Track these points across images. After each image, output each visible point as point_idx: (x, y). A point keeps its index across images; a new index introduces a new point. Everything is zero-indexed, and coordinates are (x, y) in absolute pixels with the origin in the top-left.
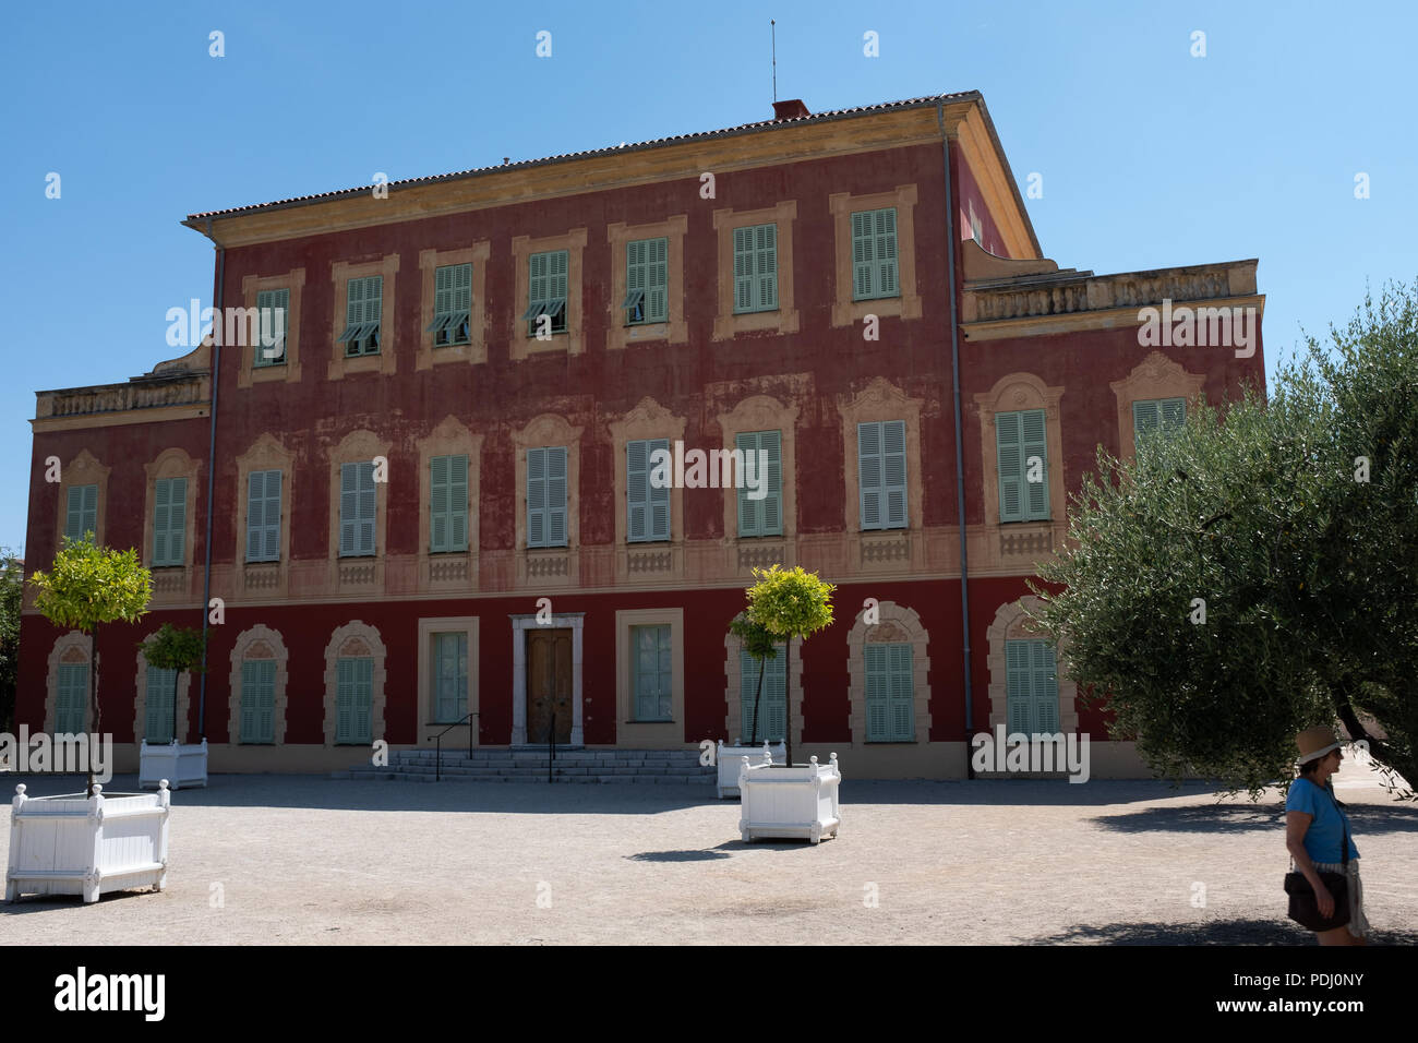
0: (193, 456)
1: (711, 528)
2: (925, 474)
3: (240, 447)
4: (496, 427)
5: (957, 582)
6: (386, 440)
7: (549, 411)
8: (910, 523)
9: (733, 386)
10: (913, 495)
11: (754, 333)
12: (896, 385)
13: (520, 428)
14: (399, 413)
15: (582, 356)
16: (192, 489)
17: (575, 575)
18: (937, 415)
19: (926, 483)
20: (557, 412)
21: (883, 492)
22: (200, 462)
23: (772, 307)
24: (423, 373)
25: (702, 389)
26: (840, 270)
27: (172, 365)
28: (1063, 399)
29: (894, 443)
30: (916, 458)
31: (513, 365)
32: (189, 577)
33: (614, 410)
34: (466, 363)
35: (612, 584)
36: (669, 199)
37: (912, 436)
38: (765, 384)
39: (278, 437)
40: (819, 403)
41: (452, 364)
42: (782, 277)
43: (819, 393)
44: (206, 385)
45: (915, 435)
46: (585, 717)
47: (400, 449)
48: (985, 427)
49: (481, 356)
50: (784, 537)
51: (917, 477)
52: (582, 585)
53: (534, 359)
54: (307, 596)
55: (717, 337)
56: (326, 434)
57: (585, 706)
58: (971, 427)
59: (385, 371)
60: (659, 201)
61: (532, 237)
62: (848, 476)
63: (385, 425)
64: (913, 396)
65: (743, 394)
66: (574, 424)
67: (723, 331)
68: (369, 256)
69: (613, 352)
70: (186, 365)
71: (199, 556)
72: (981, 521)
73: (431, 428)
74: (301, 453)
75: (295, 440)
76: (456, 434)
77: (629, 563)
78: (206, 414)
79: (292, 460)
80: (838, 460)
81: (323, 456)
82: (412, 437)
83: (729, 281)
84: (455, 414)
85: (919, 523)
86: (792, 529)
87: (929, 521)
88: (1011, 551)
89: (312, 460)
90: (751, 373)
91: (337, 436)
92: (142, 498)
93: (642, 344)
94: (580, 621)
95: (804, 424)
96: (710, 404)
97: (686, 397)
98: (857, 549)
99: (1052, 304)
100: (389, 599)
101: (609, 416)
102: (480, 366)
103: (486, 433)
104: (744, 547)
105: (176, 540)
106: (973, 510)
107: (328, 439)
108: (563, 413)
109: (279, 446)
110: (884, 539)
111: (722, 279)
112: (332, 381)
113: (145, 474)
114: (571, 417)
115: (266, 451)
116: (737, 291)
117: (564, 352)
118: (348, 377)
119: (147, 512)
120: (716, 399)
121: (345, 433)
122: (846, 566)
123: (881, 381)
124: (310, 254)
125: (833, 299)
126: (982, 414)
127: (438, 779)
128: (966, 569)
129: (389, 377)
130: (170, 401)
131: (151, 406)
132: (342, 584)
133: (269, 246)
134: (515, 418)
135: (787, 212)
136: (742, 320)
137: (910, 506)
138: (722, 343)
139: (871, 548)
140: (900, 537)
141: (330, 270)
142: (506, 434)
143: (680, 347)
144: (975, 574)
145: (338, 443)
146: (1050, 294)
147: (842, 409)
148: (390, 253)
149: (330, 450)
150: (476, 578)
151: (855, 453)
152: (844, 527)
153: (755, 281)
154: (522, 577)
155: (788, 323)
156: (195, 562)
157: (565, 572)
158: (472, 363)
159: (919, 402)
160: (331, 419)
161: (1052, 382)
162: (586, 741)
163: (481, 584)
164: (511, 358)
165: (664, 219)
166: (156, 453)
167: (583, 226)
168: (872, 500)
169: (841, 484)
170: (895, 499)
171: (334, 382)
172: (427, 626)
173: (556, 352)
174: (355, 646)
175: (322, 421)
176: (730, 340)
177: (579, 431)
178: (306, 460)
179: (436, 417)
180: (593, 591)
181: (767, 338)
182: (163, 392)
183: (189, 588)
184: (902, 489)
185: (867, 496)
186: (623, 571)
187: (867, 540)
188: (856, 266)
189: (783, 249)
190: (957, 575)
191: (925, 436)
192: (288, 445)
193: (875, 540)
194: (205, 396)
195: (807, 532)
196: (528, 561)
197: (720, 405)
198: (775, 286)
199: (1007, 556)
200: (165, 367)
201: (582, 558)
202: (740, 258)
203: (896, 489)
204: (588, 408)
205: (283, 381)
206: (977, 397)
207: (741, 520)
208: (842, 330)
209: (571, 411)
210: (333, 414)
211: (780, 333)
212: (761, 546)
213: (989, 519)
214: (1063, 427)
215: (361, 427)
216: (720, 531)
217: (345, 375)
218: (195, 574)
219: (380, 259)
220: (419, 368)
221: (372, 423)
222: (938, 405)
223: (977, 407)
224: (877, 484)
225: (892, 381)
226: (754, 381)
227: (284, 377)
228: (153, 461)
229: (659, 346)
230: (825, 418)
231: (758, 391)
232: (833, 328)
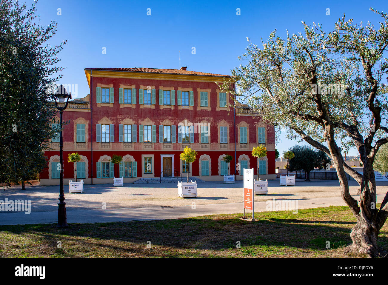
0: (86, 120)
1: (197, 141)
2: (230, 135)
3: (99, 119)
4: (157, 121)
5: (235, 152)
6: (134, 121)
7: (168, 119)
8: (228, 142)
9: (200, 118)
10: (228, 138)
11: (204, 110)
12: (226, 121)
13: (162, 121)
14: (136, 116)
15: (174, 110)
16: (87, 127)
17: (173, 148)
18: (232, 126)
19: (230, 137)
20: (169, 119)
21: (224, 137)
22: (88, 121)
23: (207, 106)
24: (142, 109)
25: (195, 118)
26: (217, 102)
27: (79, 99)
28: (249, 126)
29: (225, 130)
30: (229, 133)
31: (160, 110)
32: (87, 145)
33: (180, 120)
34: (151, 108)
35: (179, 150)
36: (189, 84)
37: (228, 129)
38: (206, 119)
39: (108, 118)
40: (214, 123)
41: (148, 108)
42: (209, 101)
43: (214, 121)
44: (89, 105)
45: (229, 129)
46: (174, 172)
47: (137, 123)
48: (238, 129)
49: (154, 107)
50: (209, 144)
51: (229, 136)
52: (174, 150)
53: (164, 109)
54: (116, 149)
55: (198, 110)
56: (120, 118)
57: (174, 170)
58: (237, 129)
59: (133, 108)
60: (187, 85)
61: (164, 87)
62: (219, 134)
63: (133, 118)
64: (228, 123)
65: (202, 120)
66: (172, 122)
67: (199, 109)
68: (128, 84)
69: (179, 110)
70: (83, 100)
71: (90, 140)
72: (238, 143)
73: (144, 119)
74: (114, 121)
75: (112, 119)
76: (149, 121)
77: (183, 146)
78: (90, 111)
79: (112, 123)
80: (217, 132)
81: (119, 123)
82: (139, 121)
83: (199, 100)
84: (149, 118)
85: (229, 143)
86: (210, 142)
87: (230, 142)
88: (242, 148)
89: (117, 123)
90: (203, 116)
91: (123, 119)
92: (73, 128)
93: (185, 109)
94: (174, 156)
95: (212, 126)
96: (197, 121)
97: (192, 119)
98: (220, 146)
99: (247, 112)
100: (135, 151)
101: (179, 121)
102: (154, 109)
103: (155, 121)
104: (202, 145)
105: (83, 137)
106: (237, 141)
107: (120, 119)
108: (170, 120)
109: (109, 120)
110: (224, 145)
111: (198, 100)
112: (121, 108)
113: (73, 123)
114: (172, 120)
115: (105, 120)
116: (201, 102)
117: (170, 109)
118: (124, 108)
119: (75, 131)
120: (198, 120)
121: (125, 118)
122: (218, 149)
123: (224, 120)
124: (114, 81)
125: (216, 106)
126: (238, 127)
127: (160, 183)
128: (235, 150)
129: (134, 109)
130: (79, 107)
131: (73, 108)
132: (125, 148)
133: (104, 78)
134: (161, 119)
135: (209, 90)
136: (202, 107)
137: (228, 140)
138: (198, 111)
139: (222, 146)
140: (226, 144)
141: (119, 85)
142: (159, 122)
143: (191, 111)
144: (237, 151)
145: (123, 120)
146: (247, 110)
147: (218, 124)
148: (133, 85)
149: (121, 122)
150: (153, 148)
151: (220, 131)
152: (218, 142)
153: (204, 101)
154: (163, 148)
155: (209, 109)
156: (88, 142)
157: (171, 147)
158: (152, 108)
159: (229, 124)
160: (121, 116)
161: (248, 123)
162: (175, 176)
163: (154, 149)
164: (160, 108)
165: (188, 88)
166: (77, 118)
167: (173, 86)
168: (222, 138)
169: (217, 136)
170: (225, 138)
171: (122, 108)
172: (143, 156)
173: (169, 109)
174: (128, 159)
175: (119, 116)
176: (200, 111)
177: (173, 123)
178: (115, 123)
179: (145, 118)
180: (176, 151)
181: (206, 111)
182: (77, 105)
183: (87, 147)
184: (227, 137)
185: (221, 138)
186: (182, 148)
187: (221, 145)
188: (220, 101)
189: (209, 96)
190: (234, 151)
191: (230, 129)
192: (111, 119)
193: (222, 145)
194: (89, 107)
195: (212, 143)
196: (164, 145)
197: (198, 121)
198: (207, 103)
199: (241, 148)
200: (77, 100)
201: (174, 145)
202: (201, 97)
203: (226, 137)
204: (175, 119)
205: (109, 107)
206: (237, 124)
207: (202, 140)
208: (218, 111)
209: (172, 119)
210: (121, 115)
211: (208, 111)
212: (205, 145)
213: (239, 143)
214: (249, 130)
215: (128, 118)
216: (198, 142)
217: (124, 107)
218: (88, 144)
219: (131, 85)
220: (140, 108)
221: (130, 117)
222: (232, 125)
223: (237, 126)
224: (223, 136)
225: (225, 120)
226: (204, 118)
227: (109, 106)
228: (76, 120)
229: (188, 110)
230: (215, 125)
231: (204, 120)
232: (216, 111)
